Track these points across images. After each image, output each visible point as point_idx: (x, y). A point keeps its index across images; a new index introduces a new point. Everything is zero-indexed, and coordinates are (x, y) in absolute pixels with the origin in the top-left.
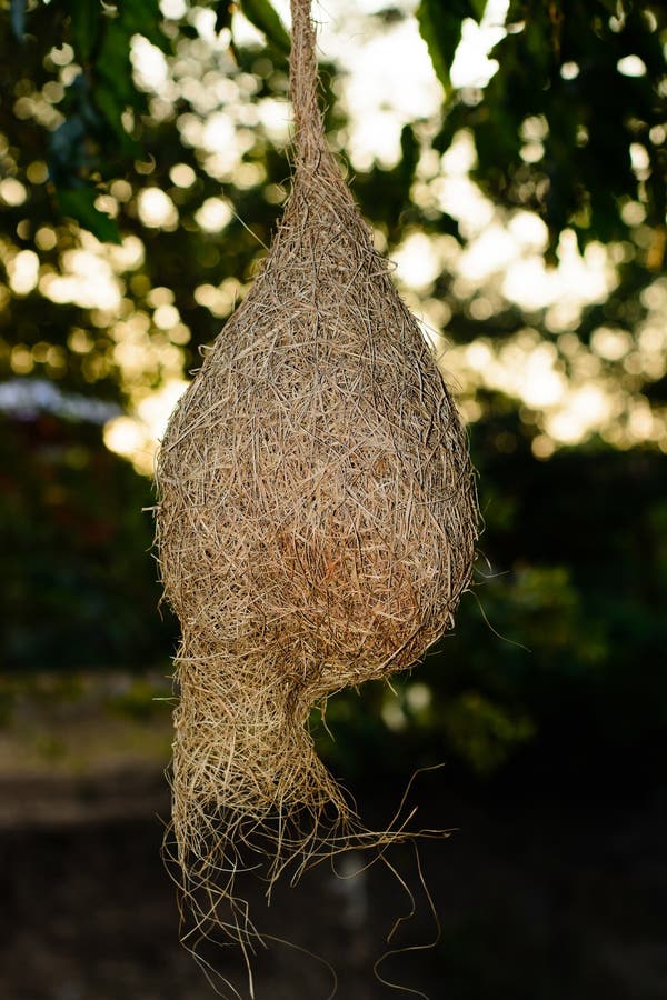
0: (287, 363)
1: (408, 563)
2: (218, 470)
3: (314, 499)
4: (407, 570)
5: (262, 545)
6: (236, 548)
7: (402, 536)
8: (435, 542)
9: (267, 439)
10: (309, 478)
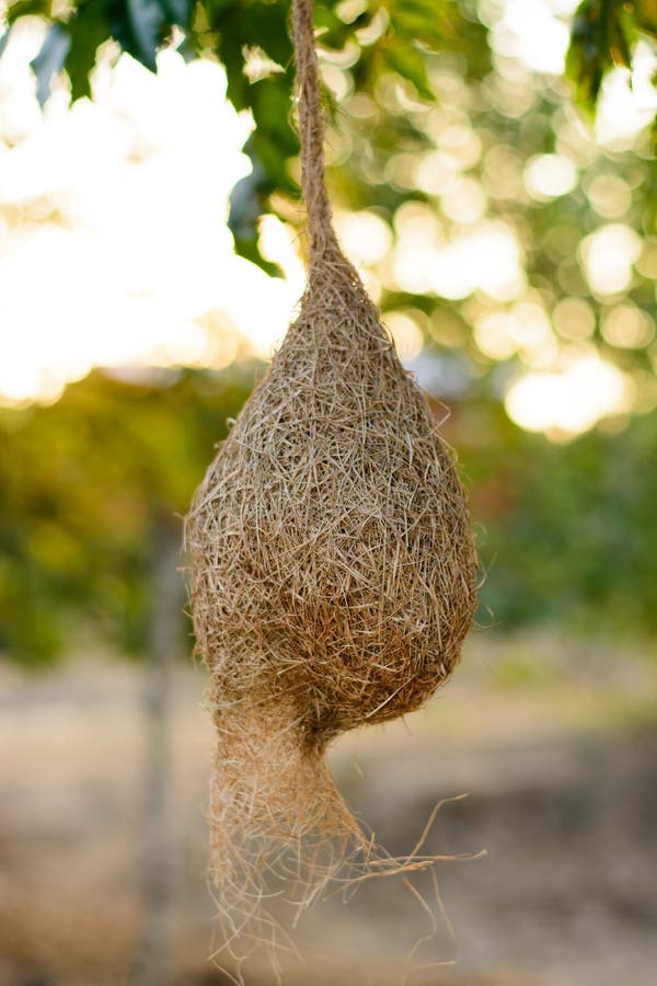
0: (287, 438)
1: (397, 619)
2: (229, 537)
3: (309, 561)
4: (397, 626)
5: (268, 604)
6: (246, 607)
7: (390, 595)
8: (423, 600)
9: (269, 508)
10: (305, 543)
